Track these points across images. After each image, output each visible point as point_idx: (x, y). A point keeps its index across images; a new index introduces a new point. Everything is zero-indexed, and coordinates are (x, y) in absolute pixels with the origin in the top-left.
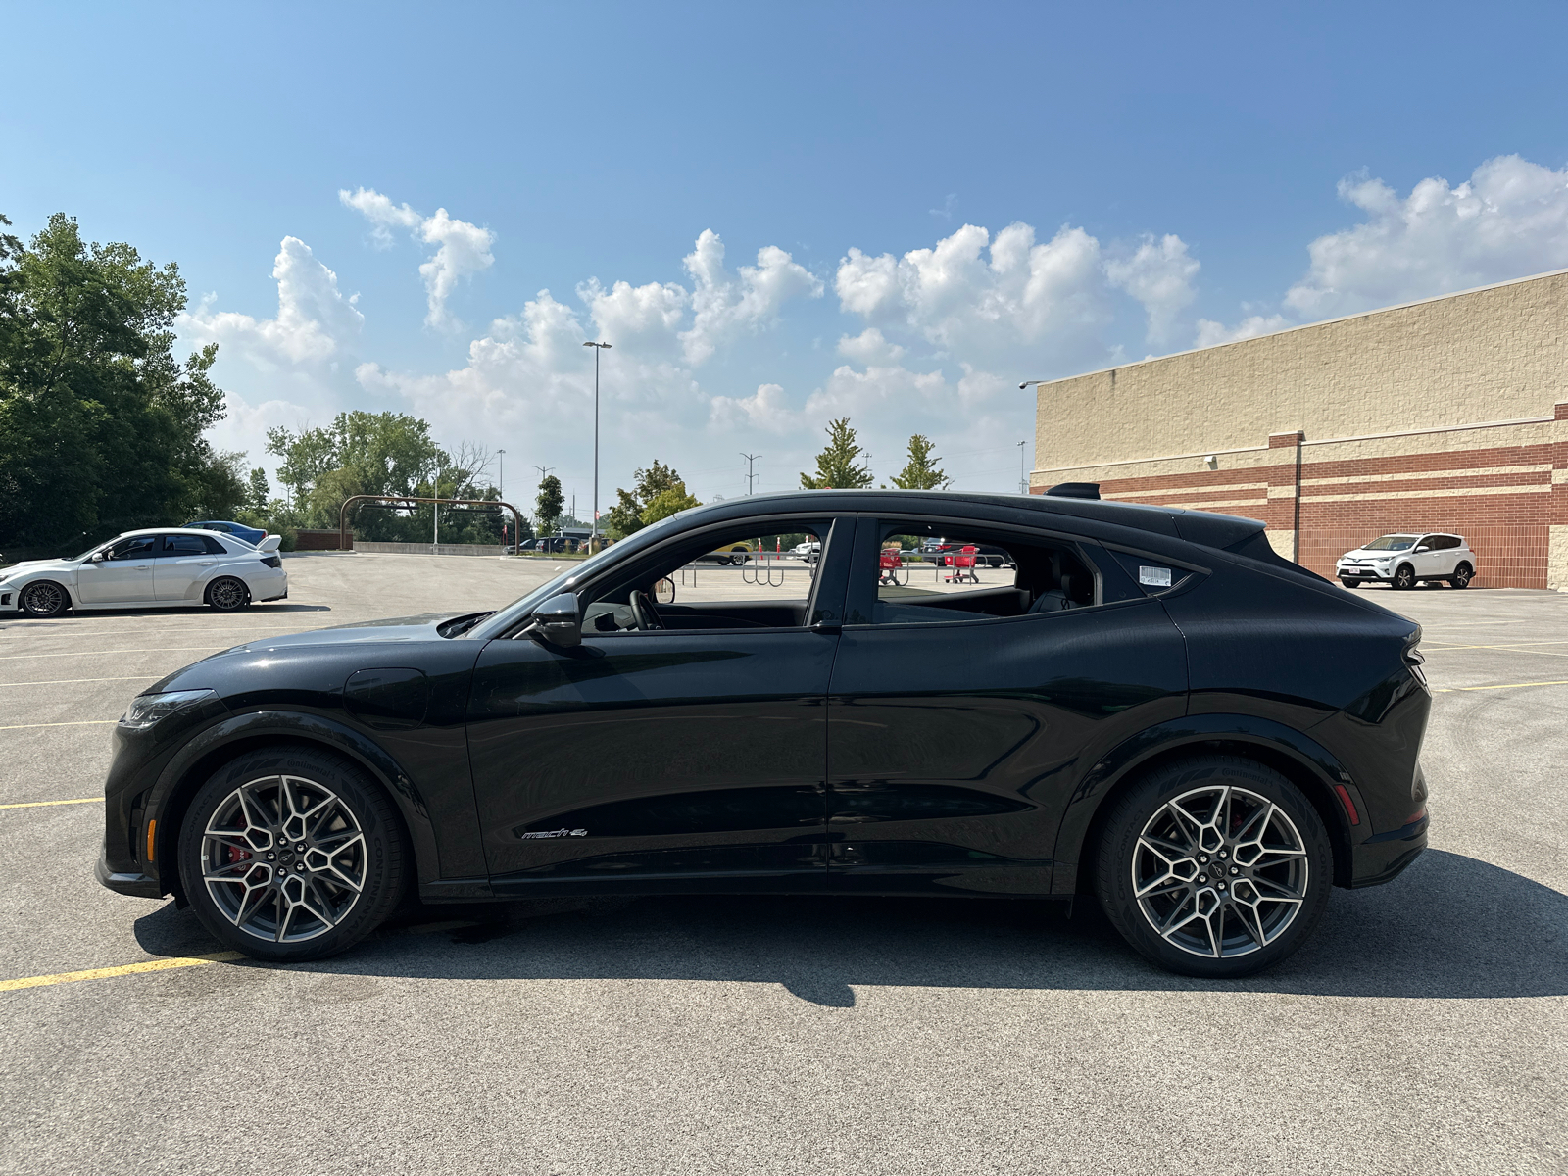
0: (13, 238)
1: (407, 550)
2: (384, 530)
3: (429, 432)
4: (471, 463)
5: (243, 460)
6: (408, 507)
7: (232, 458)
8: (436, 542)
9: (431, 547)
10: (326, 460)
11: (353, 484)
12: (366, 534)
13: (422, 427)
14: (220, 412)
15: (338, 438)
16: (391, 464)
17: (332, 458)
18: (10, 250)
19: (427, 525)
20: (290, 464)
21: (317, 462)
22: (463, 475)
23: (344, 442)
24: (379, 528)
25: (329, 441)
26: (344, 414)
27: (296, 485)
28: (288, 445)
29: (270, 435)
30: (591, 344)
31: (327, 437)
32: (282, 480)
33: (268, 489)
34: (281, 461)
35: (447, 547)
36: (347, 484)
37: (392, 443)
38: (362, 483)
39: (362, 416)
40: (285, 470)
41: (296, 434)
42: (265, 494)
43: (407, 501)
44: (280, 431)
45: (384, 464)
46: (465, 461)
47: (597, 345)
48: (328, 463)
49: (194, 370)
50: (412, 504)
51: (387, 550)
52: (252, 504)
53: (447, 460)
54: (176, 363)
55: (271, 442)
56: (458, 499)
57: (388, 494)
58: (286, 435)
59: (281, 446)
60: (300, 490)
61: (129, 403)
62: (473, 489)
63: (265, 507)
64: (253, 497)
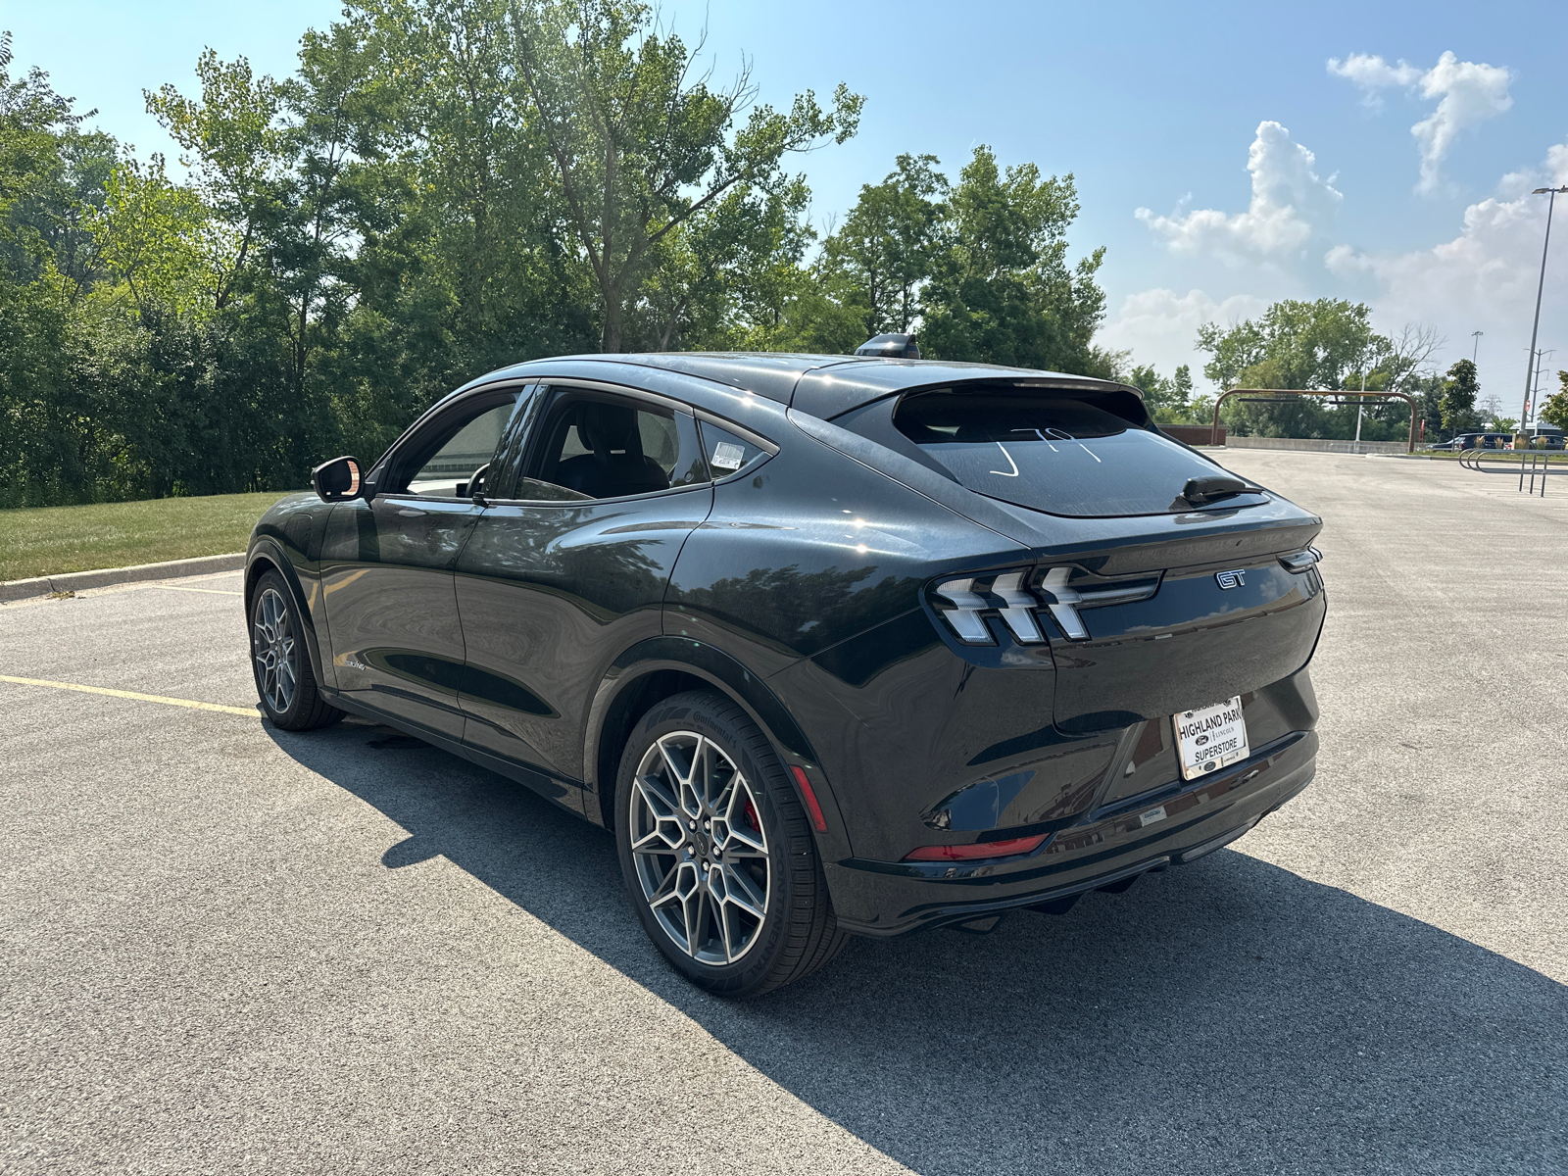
0: (941, 175)
1: (1325, 448)
2: (1303, 426)
3: (1367, 318)
4: (1414, 349)
5: (1128, 358)
6: (1336, 402)
7: (1118, 356)
8: (1357, 439)
9: (1349, 444)
10: (1254, 354)
11: (1274, 377)
12: (1283, 431)
13: (1361, 312)
14: (1100, 313)
15: (1267, 330)
16: (1321, 354)
17: (1260, 351)
18: (939, 186)
19: (1351, 418)
20: (1218, 360)
21: (1245, 356)
22: (1407, 363)
23: (1272, 335)
24: (1297, 423)
25: (1257, 334)
26: (1276, 305)
27: (1221, 380)
28: (1218, 341)
29: (1200, 332)
30: (1544, 191)
31: (1256, 329)
32: (1208, 376)
33: (1191, 386)
34: (1209, 357)
35: (1368, 444)
36: (1268, 378)
37: (1322, 332)
38: (1285, 377)
39: (1294, 306)
40: (1212, 366)
41: (1226, 329)
42: (1188, 391)
43: (1336, 395)
44: (1210, 327)
45: (1312, 355)
46: (1408, 347)
47: (1553, 191)
48: (1255, 357)
49: (1082, 275)
50: (1340, 398)
51: (1303, 447)
52: (1175, 401)
53: (1388, 347)
54: (1067, 270)
55: (1201, 338)
56: (1394, 391)
57: (1313, 387)
58: (1217, 331)
59: (1210, 342)
60: (1226, 386)
61: (1014, 311)
62: (1417, 380)
63: (1186, 404)
64: (1177, 394)
